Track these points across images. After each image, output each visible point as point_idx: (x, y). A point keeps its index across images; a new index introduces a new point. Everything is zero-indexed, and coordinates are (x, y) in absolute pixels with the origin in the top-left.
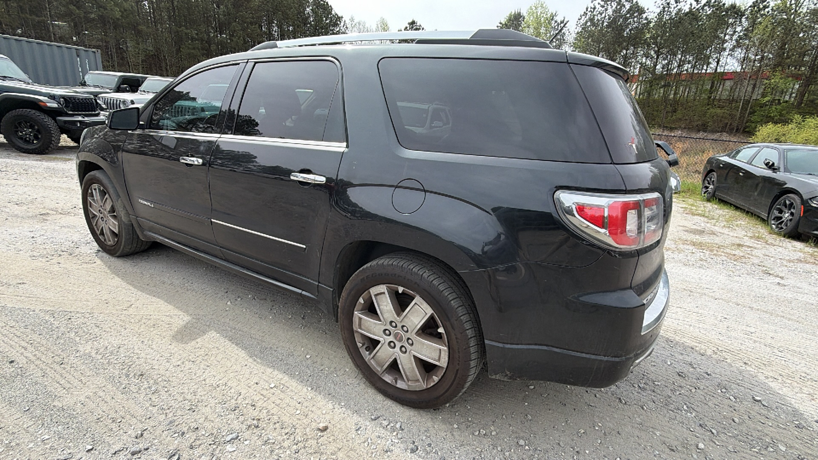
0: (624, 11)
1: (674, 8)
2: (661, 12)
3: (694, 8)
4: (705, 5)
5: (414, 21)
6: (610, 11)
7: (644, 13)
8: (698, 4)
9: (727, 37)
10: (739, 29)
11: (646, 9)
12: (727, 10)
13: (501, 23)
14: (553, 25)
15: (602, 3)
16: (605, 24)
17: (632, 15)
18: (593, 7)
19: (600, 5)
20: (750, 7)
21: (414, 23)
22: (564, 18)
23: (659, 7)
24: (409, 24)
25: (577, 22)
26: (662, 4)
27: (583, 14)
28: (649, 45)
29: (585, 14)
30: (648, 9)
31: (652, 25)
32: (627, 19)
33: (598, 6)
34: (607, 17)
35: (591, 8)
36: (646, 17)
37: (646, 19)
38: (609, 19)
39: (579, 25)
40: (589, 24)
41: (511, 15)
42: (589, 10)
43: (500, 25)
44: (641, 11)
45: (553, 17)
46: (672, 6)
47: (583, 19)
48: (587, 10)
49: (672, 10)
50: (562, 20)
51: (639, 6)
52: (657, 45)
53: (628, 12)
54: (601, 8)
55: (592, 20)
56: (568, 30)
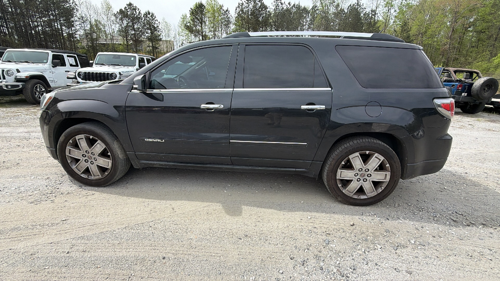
0: (258, 7)
1: (281, 7)
2: (275, 9)
3: (289, 8)
4: (293, 7)
5: (131, 4)
6: (251, 6)
7: (267, 9)
8: (290, 6)
9: (304, 24)
10: (308, 19)
11: (268, 7)
12: (303, 10)
13: (191, 9)
14: (222, 12)
15: (246, 2)
16: (250, 13)
17: (262, 9)
18: (242, 3)
19: (245, 3)
20: (311, 9)
21: (131, 5)
22: (228, 8)
23: (274, 6)
24: (127, 5)
25: (235, 11)
26: (275, 5)
27: (237, 7)
28: (272, 26)
29: (239, 7)
30: (269, 7)
31: (272, 15)
32: (260, 11)
33: (244, 3)
34: (250, 10)
35: (241, 4)
36: (269, 11)
37: (269, 12)
38: (251, 10)
39: (236, 13)
40: (241, 13)
41: (196, 4)
42: (240, 4)
43: (191, 10)
44: (266, 8)
45: (221, 7)
46: (280, 6)
47: (238, 10)
48: (239, 5)
49: (280, 8)
50: (227, 9)
51: (264, 5)
52: (276, 26)
53: (260, 7)
54: (246, 4)
55: (242, 10)
56: (231, 15)
